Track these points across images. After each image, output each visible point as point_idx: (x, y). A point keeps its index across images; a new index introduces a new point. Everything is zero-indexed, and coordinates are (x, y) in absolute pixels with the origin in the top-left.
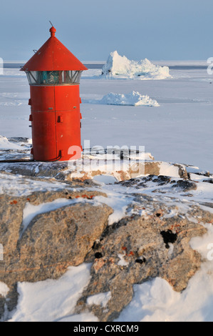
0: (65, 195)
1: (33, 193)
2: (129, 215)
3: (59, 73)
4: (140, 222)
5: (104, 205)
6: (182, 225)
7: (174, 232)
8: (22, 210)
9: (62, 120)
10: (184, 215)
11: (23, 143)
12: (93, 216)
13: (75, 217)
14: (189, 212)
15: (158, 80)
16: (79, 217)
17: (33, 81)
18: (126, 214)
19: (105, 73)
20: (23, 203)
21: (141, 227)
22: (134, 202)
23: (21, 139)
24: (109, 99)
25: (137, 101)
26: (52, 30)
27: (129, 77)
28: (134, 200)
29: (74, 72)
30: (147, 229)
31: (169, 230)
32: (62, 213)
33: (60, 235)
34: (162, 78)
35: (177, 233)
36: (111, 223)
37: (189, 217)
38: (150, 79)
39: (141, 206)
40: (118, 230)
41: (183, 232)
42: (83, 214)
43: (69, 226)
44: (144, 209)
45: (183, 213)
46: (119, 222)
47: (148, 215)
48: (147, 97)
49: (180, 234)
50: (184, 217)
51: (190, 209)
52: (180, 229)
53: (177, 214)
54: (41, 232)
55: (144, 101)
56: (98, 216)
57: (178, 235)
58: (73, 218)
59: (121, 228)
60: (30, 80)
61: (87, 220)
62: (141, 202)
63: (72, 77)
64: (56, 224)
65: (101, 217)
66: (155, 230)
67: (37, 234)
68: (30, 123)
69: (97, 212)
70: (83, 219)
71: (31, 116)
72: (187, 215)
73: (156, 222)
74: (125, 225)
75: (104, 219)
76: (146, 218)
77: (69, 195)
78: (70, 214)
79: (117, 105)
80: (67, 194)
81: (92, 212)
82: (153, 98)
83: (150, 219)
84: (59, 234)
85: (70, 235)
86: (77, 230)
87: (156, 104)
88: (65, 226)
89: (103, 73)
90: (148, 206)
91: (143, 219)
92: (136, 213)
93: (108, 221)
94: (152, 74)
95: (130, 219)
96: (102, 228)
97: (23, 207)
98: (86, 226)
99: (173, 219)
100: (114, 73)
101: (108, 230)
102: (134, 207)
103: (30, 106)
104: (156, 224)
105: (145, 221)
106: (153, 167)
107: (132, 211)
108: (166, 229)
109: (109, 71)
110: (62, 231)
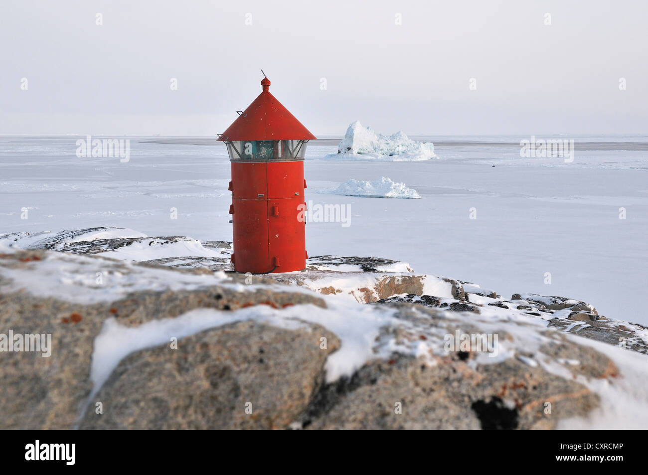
0: (213, 301)
1: (131, 295)
2: (384, 355)
3: (274, 144)
4: (414, 375)
5: (316, 327)
6: (532, 383)
7: (510, 404)
8: (91, 340)
9: (277, 213)
10: (531, 356)
11: (224, 249)
12: (284, 358)
13: (234, 359)
14: (542, 349)
15: (418, 162)
16: (246, 359)
17: (236, 156)
18: (375, 350)
19: (342, 152)
20: (97, 320)
21: (418, 390)
22: (396, 322)
23: (221, 244)
24: (348, 188)
25: (389, 190)
26: (265, 83)
27: (377, 157)
28: (396, 316)
29: (295, 142)
30: (435, 395)
31: (496, 399)
32: (198, 349)
33: (191, 411)
34: (424, 158)
35: (519, 407)
36: (332, 377)
37: (547, 361)
38: (406, 160)
39: (416, 331)
40: (351, 396)
41: (535, 403)
42: (255, 349)
43: (214, 385)
44: (423, 338)
45: (527, 349)
46: (356, 375)
47: (434, 355)
48: (402, 186)
49: (527, 408)
50: (532, 363)
51: (545, 340)
52: (525, 396)
53: (511, 354)
54: (137, 402)
55: (398, 189)
56: (298, 356)
57: (521, 413)
58: (229, 362)
59: (360, 390)
60: (231, 154)
61: (267, 368)
62: (415, 320)
63: (294, 151)
64: (179, 378)
65: (304, 361)
66: (457, 398)
67: (125, 406)
68: (231, 217)
69: (296, 344)
70: (254, 366)
71: (232, 207)
72: (540, 356)
73: (459, 374)
74: (373, 382)
75: (313, 365)
76: (432, 363)
77: (224, 301)
78: (220, 353)
79: (360, 196)
80: (219, 297)
81: (280, 346)
82: (410, 187)
83: (440, 367)
84: (187, 408)
85: (219, 411)
86: (237, 396)
87: (416, 195)
88: (205, 384)
89: (339, 152)
90: (433, 330)
91: (423, 367)
92: (402, 349)
93: (324, 373)
94: (409, 153)
95: (385, 366)
96: (308, 392)
97: (97, 330)
98: (261, 386)
99: (503, 368)
100: (355, 151)
101: (324, 397)
102: (396, 332)
103: (231, 192)
104: (459, 380)
105: (428, 373)
106: (413, 283)
107: (392, 345)
108: (487, 394)
109: (349, 149)
110: (196, 399)
